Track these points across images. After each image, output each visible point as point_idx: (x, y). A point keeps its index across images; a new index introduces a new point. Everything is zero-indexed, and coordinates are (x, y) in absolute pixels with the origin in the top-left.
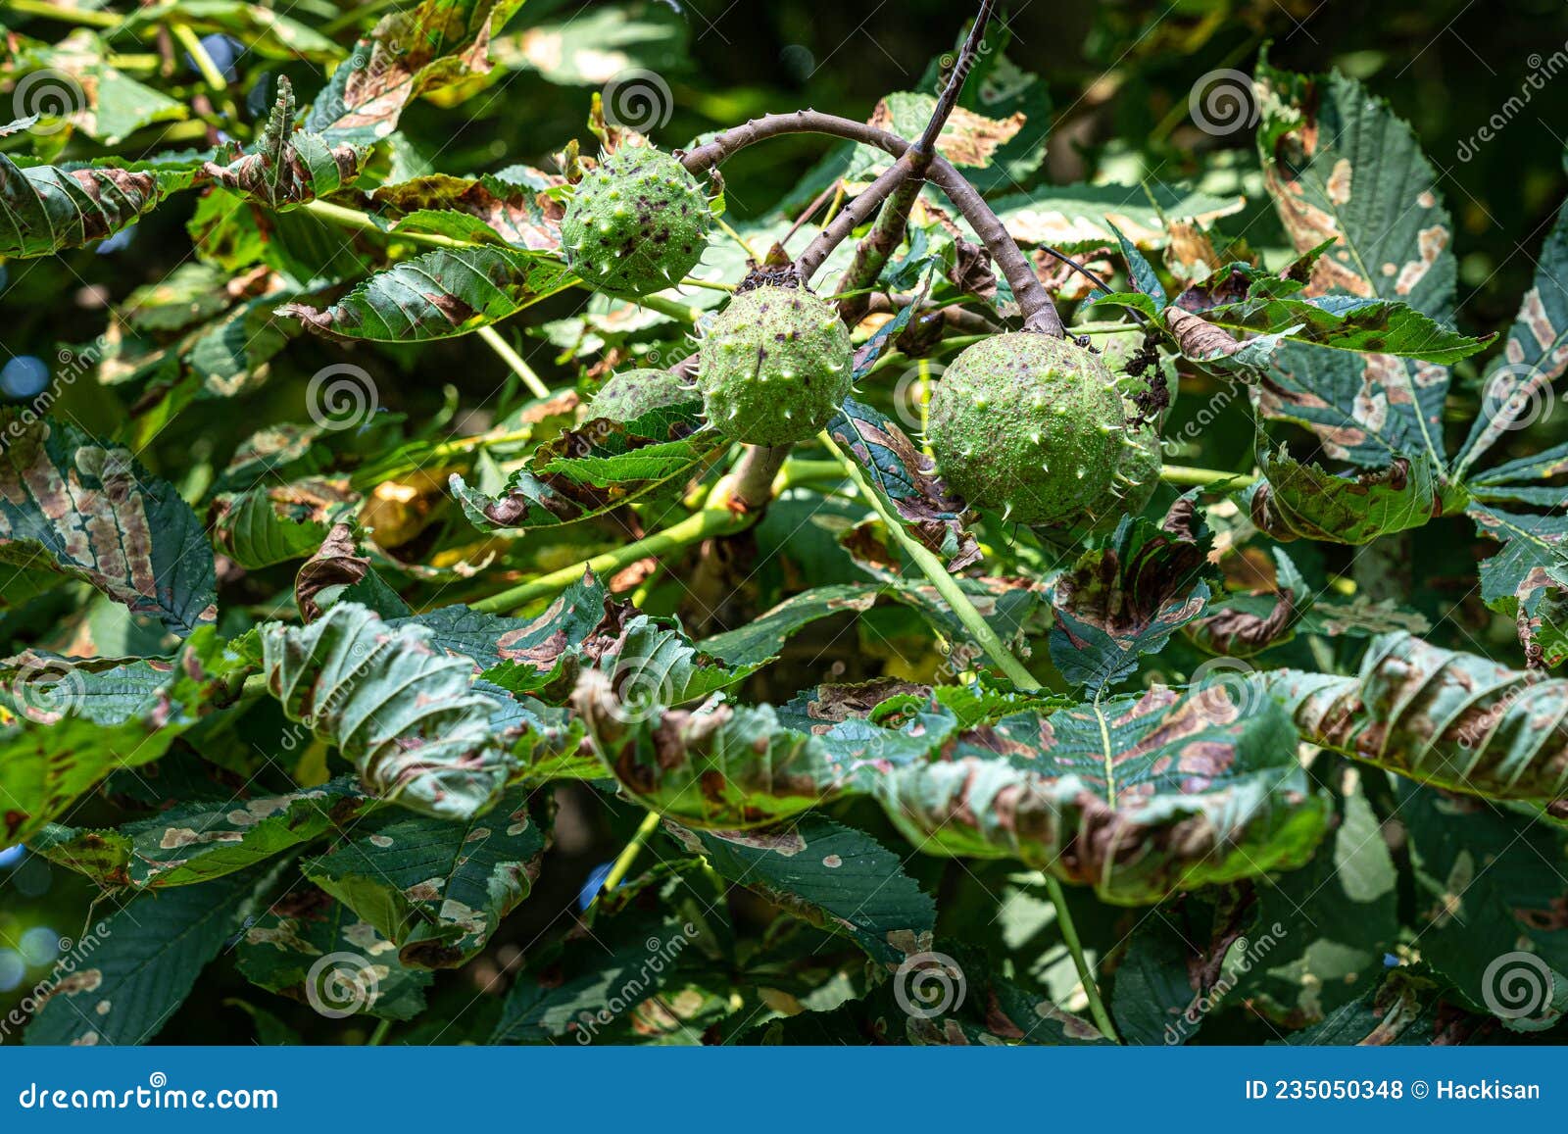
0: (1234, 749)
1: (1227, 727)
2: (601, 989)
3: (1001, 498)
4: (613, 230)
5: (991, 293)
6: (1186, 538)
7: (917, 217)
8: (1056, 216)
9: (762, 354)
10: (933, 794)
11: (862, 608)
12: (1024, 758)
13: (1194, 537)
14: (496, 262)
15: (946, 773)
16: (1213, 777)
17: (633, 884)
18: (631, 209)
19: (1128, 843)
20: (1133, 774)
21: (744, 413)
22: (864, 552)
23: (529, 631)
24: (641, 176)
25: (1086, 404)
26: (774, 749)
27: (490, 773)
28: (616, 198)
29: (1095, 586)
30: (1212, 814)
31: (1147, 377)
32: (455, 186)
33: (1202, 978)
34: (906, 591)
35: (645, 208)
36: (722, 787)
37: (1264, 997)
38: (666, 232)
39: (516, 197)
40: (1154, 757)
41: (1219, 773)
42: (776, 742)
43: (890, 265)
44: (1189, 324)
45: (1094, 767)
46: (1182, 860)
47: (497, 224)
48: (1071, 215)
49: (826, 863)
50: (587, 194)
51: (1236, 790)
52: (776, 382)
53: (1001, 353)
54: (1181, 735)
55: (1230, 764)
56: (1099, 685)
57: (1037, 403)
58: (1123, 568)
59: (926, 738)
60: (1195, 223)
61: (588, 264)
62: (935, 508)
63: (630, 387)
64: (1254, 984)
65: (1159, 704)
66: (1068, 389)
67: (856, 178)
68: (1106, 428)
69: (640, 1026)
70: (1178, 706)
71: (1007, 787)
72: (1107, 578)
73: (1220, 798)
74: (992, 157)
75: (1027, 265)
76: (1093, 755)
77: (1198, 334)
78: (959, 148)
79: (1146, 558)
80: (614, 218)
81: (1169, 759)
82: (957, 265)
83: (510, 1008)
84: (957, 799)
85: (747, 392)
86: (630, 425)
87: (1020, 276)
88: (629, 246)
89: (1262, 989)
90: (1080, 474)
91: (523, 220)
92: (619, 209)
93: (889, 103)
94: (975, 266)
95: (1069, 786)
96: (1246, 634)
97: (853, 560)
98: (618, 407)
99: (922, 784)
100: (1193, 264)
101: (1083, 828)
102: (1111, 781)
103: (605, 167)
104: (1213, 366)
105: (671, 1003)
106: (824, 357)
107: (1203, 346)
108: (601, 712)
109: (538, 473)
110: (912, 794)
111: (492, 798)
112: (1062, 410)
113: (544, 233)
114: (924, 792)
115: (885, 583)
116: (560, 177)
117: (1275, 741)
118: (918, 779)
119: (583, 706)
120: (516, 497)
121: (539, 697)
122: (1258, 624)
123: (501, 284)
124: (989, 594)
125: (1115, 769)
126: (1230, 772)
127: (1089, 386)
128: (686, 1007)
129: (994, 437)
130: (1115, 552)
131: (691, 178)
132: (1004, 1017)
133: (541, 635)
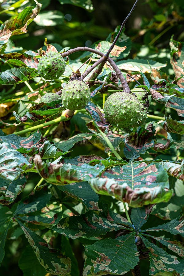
0: (156, 177)
1: (156, 173)
2: (35, 205)
3: (116, 123)
4: (47, 68)
5: (117, 83)
6: (151, 131)
7: (105, 66)
8: (131, 65)
9: (74, 94)
10: (99, 184)
11: (89, 139)
12: (117, 175)
13: (152, 131)
14: (25, 71)
15: (102, 180)
16: (152, 182)
17: (43, 185)
18: (51, 64)
19: (135, 197)
20: (137, 180)
21: (69, 104)
22: (90, 127)
23: (26, 140)
24: (53, 58)
25: (134, 107)
26: (70, 172)
27: (17, 172)
28: (48, 62)
29: (133, 139)
30: (151, 192)
31: (146, 101)
32: (18, 55)
33: (148, 212)
34: (98, 135)
35: (54, 64)
36: (60, 178)
37: (159, 214)
38: (57, 68)
39: (30, 57)
40: (141, 177)
41: (153, 182)
42: (71, 171)
43: (99, 76)
44: (154, 92)
45: (130, 177)
46: (145, 200)
47: (26, 62)
48: (134, 65)
49: (79, 187)
50: (43, 60)
51: (156, 188)
52: (76, 99)
53: (118, 96)
54: (147, 173)
55: (155, 180)
56: (132, 159)
57: (124, 106)
58: (138, 136)
59: (99, 170)
60: (157, 69)
61: (42, 73)
62: (104, 124)
63: (49, 96)
64: (158, 211)
65: (143, 166)
66: (130, 104)
67: (94, 58)
68: (137, 111)
69: (43, 211)
70: (146, 168)
71: (113, 184)
72: (135, 138)
73: (153, 189)
74: (120, 55)
75: (124, 79)
76: (130, 175)
77: (155, 94)
78: (114, 53)
79: (143, 134)
80: (48, 65)
81: (144, 178)
82: (111, 77)
83: (18, 208)
84: (104, 185)
85: (70, 101)
86: (48, 104)
87: (123, 81)
88: (50, 71)
89: (159, 212)
90: (132, 120)
91: (31, 62)
92: (49, 64)
93: (101, 43)
94: (115, 77)
95: (125, 185)
96: (161, 148)
97: (88, 128)
98: (46, 100)
99: (98, 182)
100: (156, 77)
101: (127, 193)
102: (133, 181)
103: (47, 55)
104: (158, 100)
105: (48, 207)
106: (85, 95)
107: (156, 97)
108: (39, 163)
109: (30, 112)
110: (96, 184)
111: (17, 177)
112: (129, 108)
113: (34, 64)
114: (98, 184)
115: (94, 133)
116: (38, 53)
117: (164, 177)
118: (97, 181)
119: (35, 161)
120: (26, 117)
121: (27, 154)
122: (163, 146)
123: (26, 75)
124: (113, 137)
125: (134, 178)
126: (155, 182)
127: (134, 103)
128: (51, 208)
129: (116, 112)
130: (137, 133)
131: (63, 58)
132: (110, 217)
133: (29, 141)
